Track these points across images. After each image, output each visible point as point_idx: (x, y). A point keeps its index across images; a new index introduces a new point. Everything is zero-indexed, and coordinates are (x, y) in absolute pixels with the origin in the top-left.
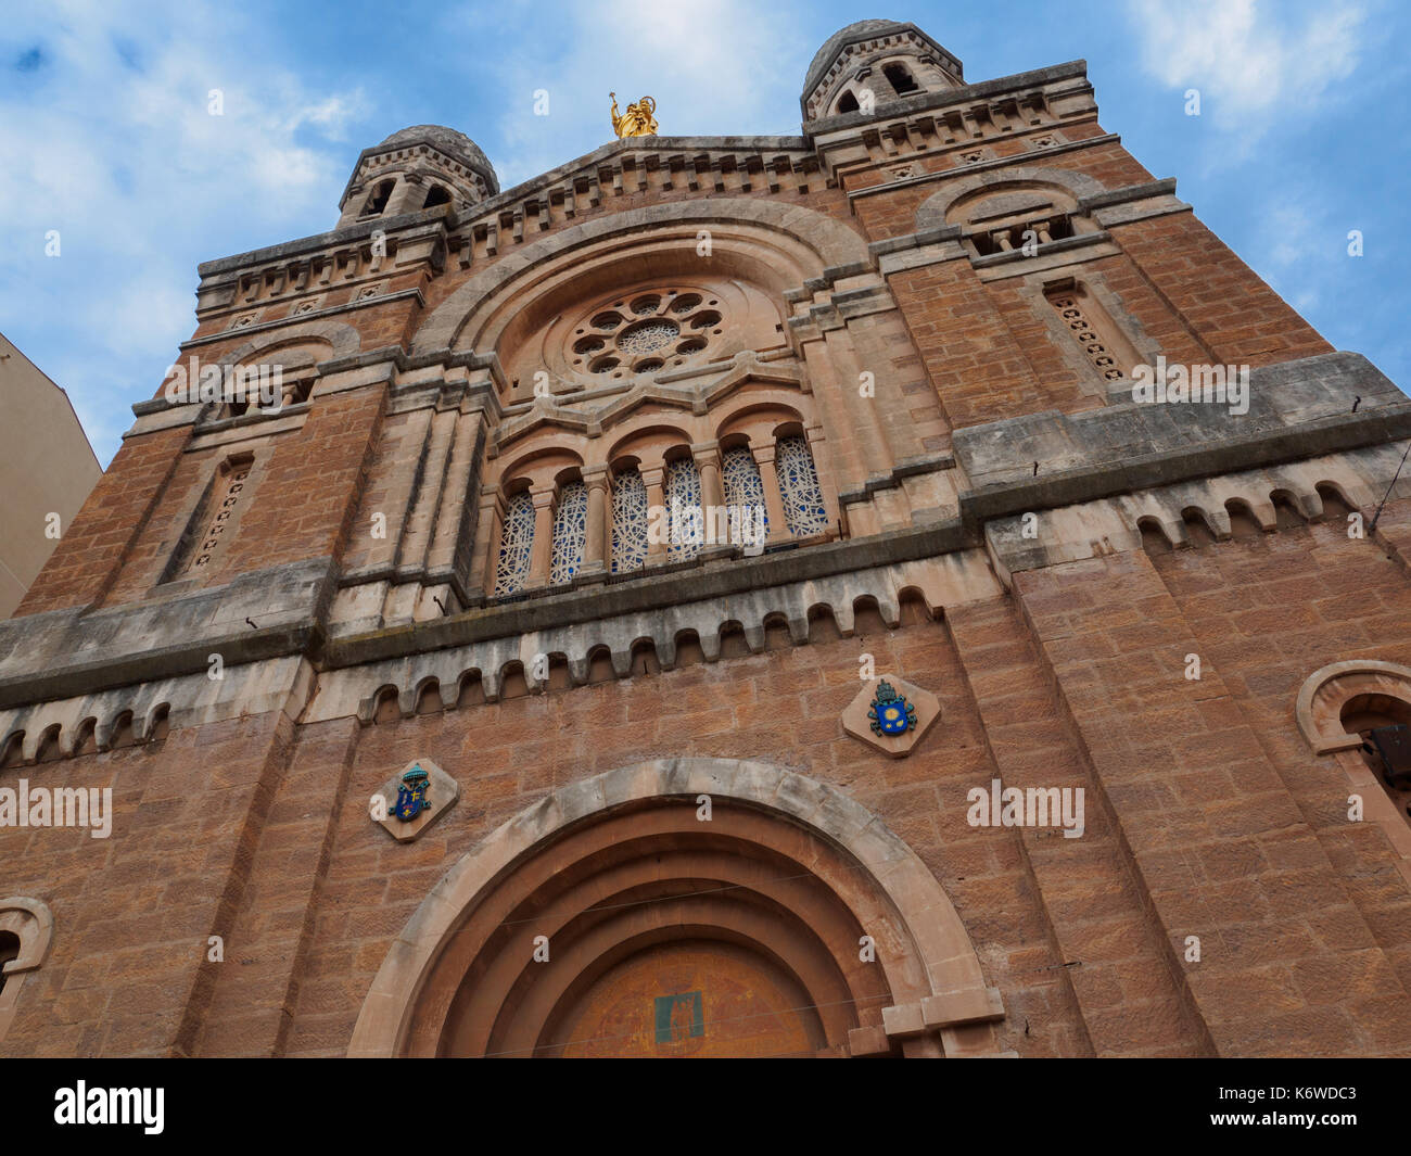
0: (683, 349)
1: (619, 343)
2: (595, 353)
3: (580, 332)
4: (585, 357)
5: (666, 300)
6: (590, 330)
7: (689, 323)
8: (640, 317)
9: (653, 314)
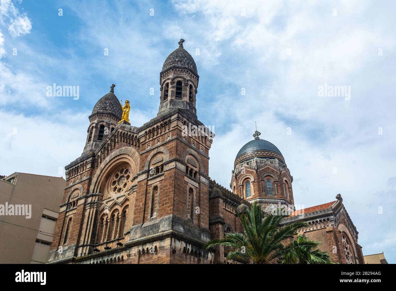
0: (127, 179)
1: (119, 184)
2: (117, 190)
3: (112, 188)
4: (116, 191)
5: (119, 173)
6: (113, 187)
7: (125, 174)
8: (118, 179)
9: (119, 177)
